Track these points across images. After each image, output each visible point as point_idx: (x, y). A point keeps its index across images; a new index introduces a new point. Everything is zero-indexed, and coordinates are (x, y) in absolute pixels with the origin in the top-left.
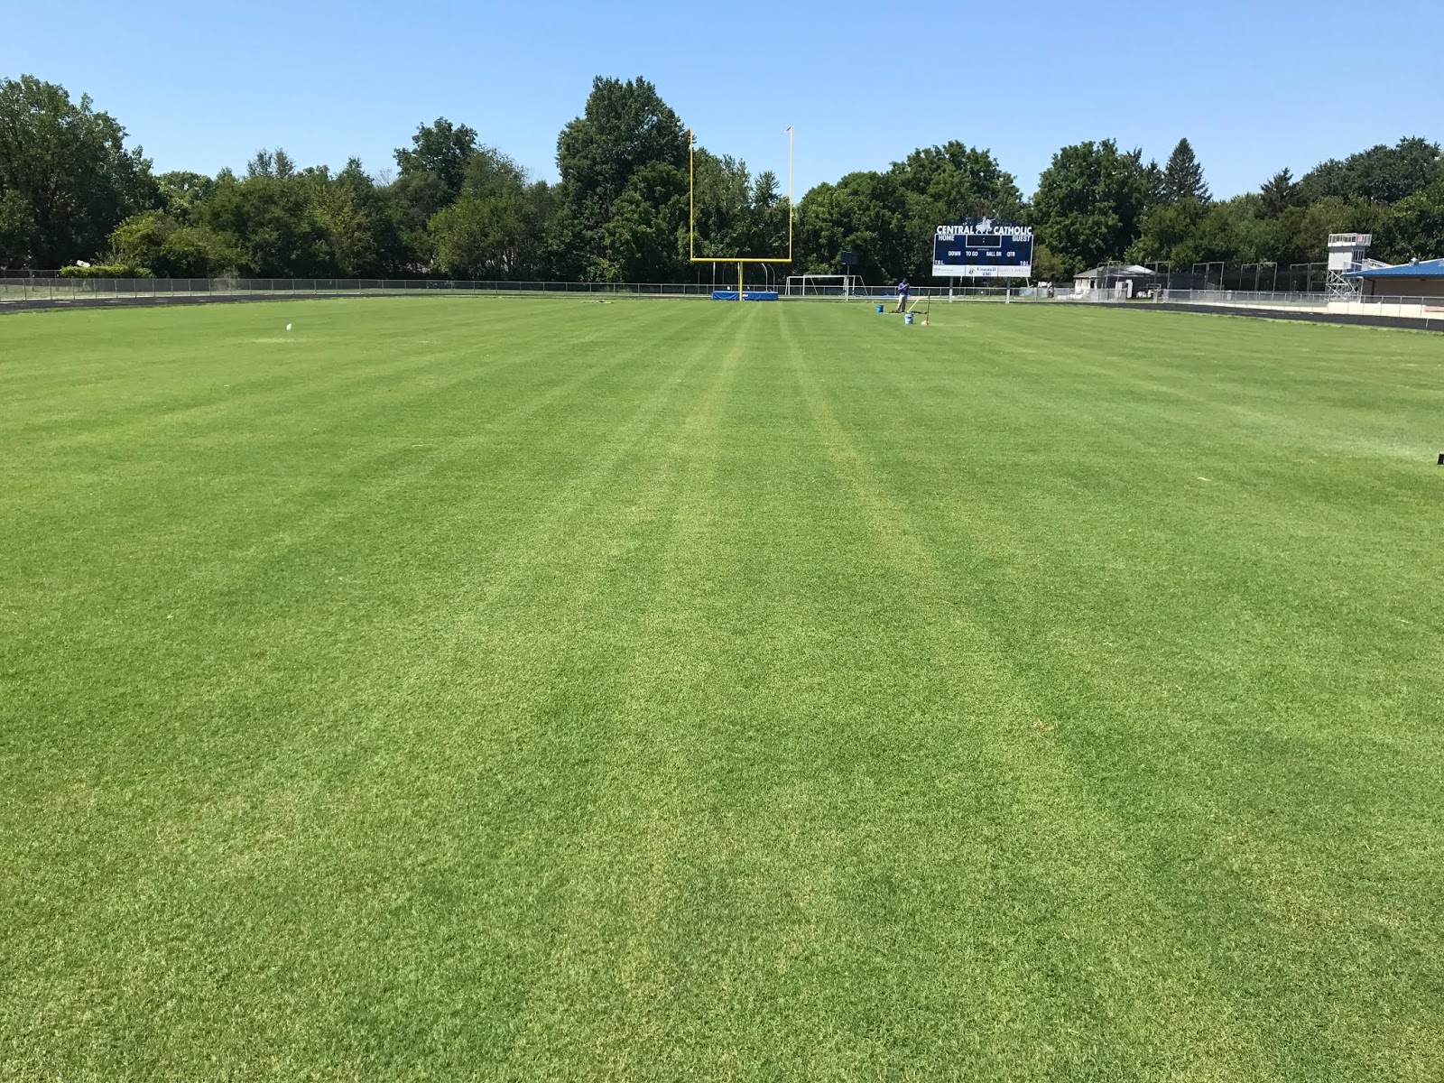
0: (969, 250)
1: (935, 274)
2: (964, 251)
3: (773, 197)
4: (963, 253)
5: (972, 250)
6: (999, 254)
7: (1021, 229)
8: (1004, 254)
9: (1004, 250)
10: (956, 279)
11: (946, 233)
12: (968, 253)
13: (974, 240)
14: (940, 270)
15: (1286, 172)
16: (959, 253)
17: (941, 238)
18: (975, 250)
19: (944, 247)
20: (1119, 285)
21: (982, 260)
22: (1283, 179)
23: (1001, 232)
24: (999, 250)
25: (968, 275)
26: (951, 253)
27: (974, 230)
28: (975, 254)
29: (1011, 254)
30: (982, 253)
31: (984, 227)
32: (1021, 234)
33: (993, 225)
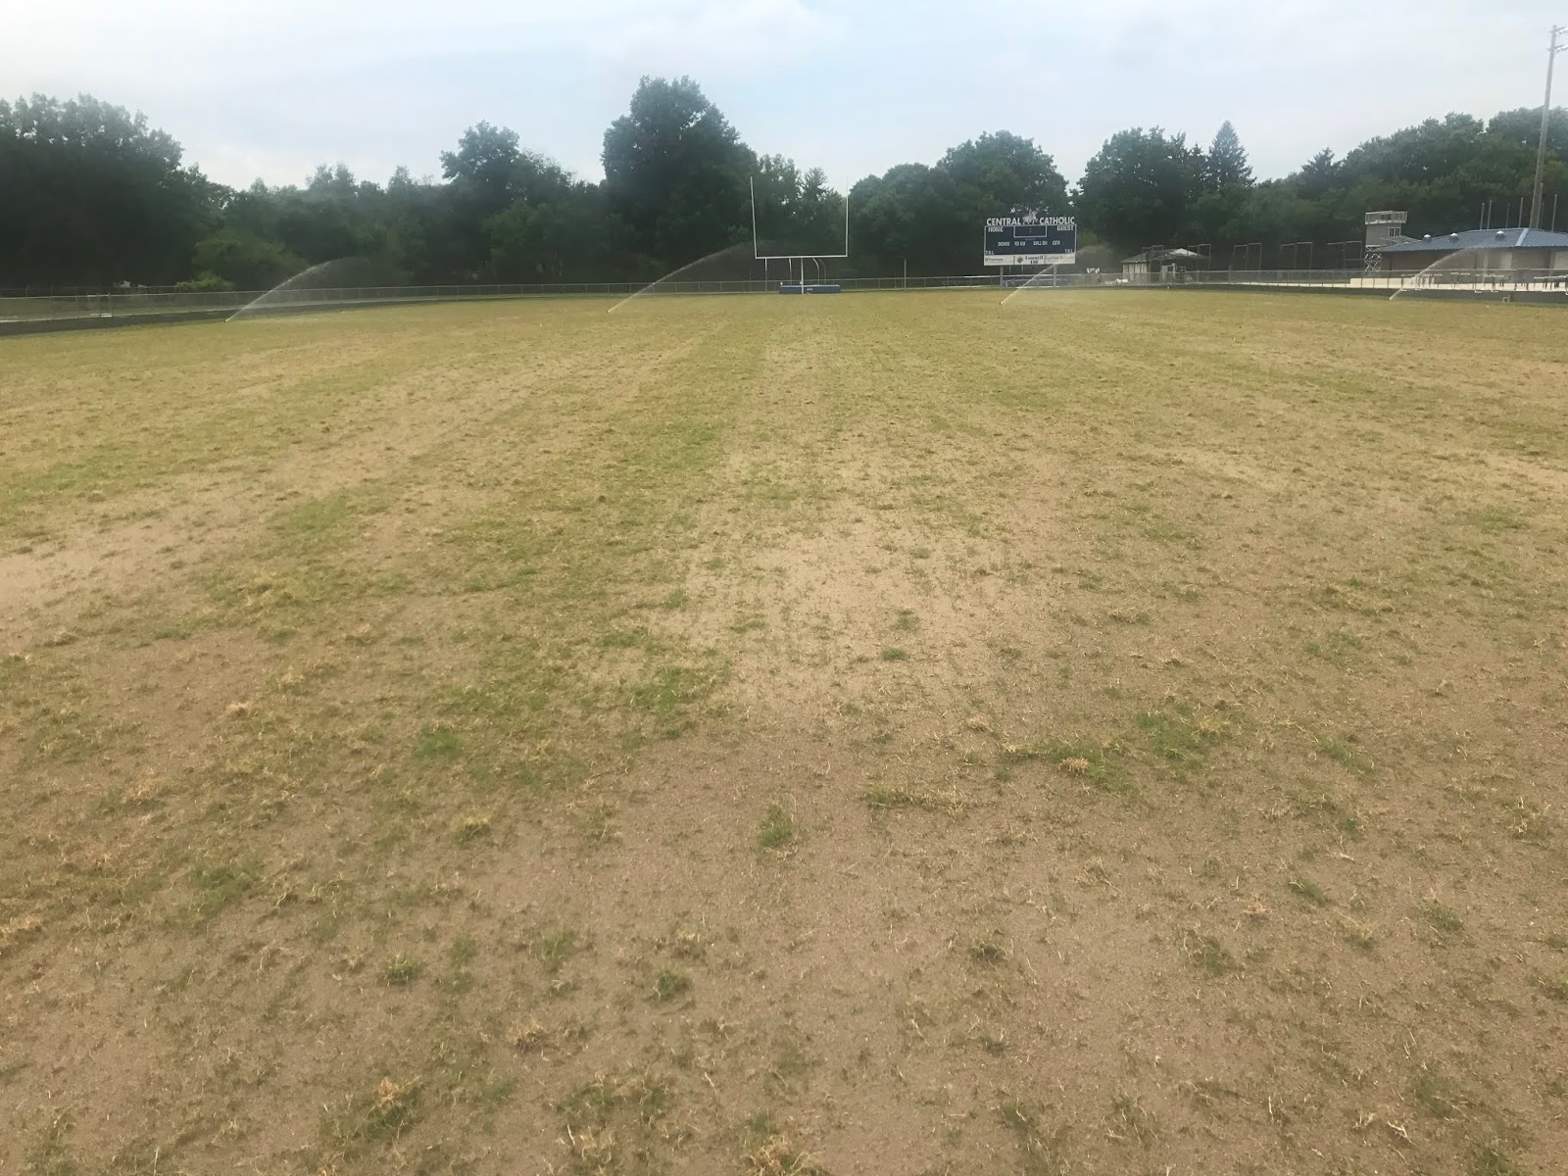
0: (1017, 240)
1: (986, 264)
2: (1012, 241)
3: (821, 191)
4: (1012, 244)
5: (1020, 240)
6: (1045, 243)
7: (1064, 219)
8: (1050, 242)
9: (1050, 240)
10: (1006, 267)
11: (995, 225)
12: (1017, 243)
13: (1021, 231)
14: (991, 260)
15: (1327, 152)
16: (1008, 244)
17: (991, 230)
18: (1023, 240)
19: (994, 238)
20: (1164, 269)
21: (1029, 249)
22: (1323, 159)
23: (1047, 222)
24: (1045, 239)
25: (1017, 263)
26: (1000, 244)
27: (1021, 221)
28: (1023, 244)
29: (1056, 243)
30: (1029, 243)
31: (1030, 218)
32: (1065, 223)
33: (1038, 217)
